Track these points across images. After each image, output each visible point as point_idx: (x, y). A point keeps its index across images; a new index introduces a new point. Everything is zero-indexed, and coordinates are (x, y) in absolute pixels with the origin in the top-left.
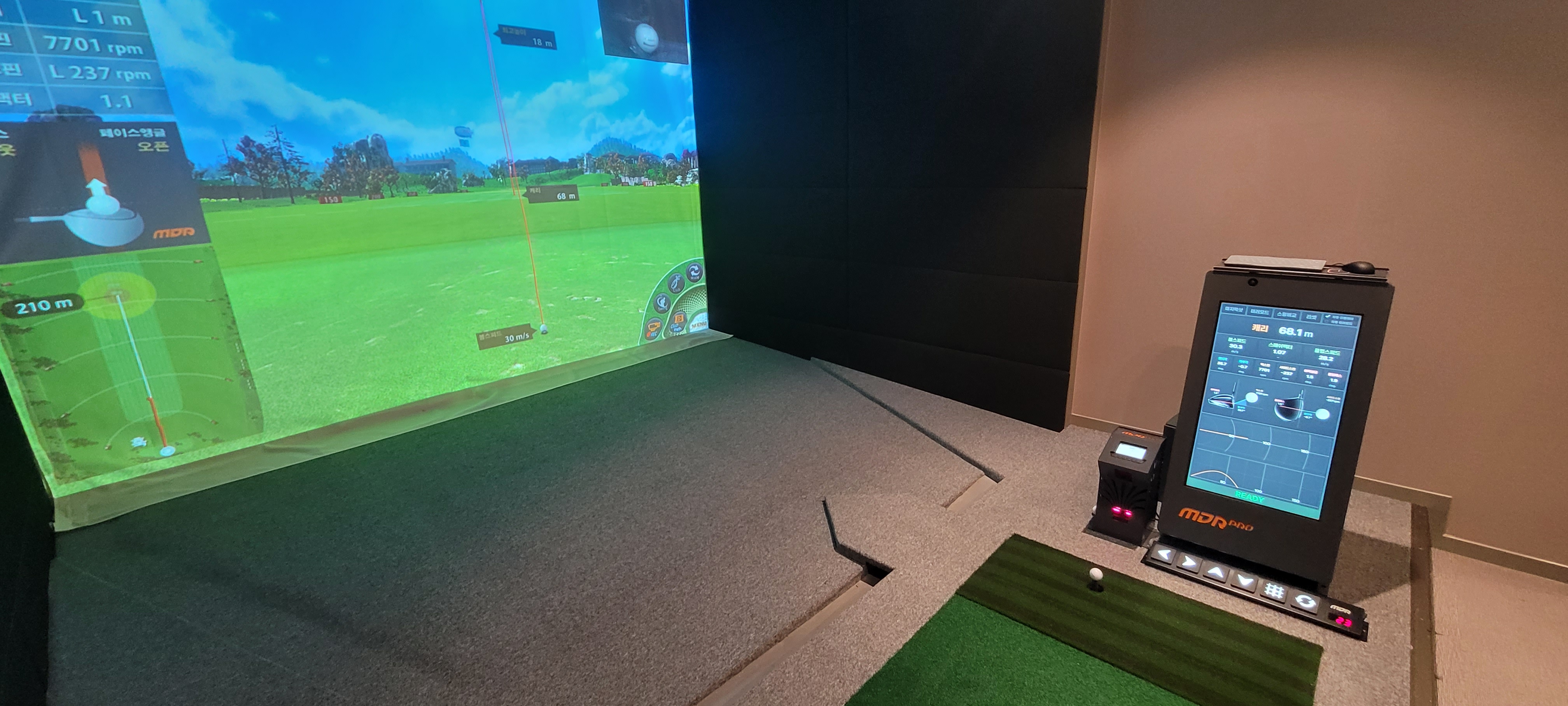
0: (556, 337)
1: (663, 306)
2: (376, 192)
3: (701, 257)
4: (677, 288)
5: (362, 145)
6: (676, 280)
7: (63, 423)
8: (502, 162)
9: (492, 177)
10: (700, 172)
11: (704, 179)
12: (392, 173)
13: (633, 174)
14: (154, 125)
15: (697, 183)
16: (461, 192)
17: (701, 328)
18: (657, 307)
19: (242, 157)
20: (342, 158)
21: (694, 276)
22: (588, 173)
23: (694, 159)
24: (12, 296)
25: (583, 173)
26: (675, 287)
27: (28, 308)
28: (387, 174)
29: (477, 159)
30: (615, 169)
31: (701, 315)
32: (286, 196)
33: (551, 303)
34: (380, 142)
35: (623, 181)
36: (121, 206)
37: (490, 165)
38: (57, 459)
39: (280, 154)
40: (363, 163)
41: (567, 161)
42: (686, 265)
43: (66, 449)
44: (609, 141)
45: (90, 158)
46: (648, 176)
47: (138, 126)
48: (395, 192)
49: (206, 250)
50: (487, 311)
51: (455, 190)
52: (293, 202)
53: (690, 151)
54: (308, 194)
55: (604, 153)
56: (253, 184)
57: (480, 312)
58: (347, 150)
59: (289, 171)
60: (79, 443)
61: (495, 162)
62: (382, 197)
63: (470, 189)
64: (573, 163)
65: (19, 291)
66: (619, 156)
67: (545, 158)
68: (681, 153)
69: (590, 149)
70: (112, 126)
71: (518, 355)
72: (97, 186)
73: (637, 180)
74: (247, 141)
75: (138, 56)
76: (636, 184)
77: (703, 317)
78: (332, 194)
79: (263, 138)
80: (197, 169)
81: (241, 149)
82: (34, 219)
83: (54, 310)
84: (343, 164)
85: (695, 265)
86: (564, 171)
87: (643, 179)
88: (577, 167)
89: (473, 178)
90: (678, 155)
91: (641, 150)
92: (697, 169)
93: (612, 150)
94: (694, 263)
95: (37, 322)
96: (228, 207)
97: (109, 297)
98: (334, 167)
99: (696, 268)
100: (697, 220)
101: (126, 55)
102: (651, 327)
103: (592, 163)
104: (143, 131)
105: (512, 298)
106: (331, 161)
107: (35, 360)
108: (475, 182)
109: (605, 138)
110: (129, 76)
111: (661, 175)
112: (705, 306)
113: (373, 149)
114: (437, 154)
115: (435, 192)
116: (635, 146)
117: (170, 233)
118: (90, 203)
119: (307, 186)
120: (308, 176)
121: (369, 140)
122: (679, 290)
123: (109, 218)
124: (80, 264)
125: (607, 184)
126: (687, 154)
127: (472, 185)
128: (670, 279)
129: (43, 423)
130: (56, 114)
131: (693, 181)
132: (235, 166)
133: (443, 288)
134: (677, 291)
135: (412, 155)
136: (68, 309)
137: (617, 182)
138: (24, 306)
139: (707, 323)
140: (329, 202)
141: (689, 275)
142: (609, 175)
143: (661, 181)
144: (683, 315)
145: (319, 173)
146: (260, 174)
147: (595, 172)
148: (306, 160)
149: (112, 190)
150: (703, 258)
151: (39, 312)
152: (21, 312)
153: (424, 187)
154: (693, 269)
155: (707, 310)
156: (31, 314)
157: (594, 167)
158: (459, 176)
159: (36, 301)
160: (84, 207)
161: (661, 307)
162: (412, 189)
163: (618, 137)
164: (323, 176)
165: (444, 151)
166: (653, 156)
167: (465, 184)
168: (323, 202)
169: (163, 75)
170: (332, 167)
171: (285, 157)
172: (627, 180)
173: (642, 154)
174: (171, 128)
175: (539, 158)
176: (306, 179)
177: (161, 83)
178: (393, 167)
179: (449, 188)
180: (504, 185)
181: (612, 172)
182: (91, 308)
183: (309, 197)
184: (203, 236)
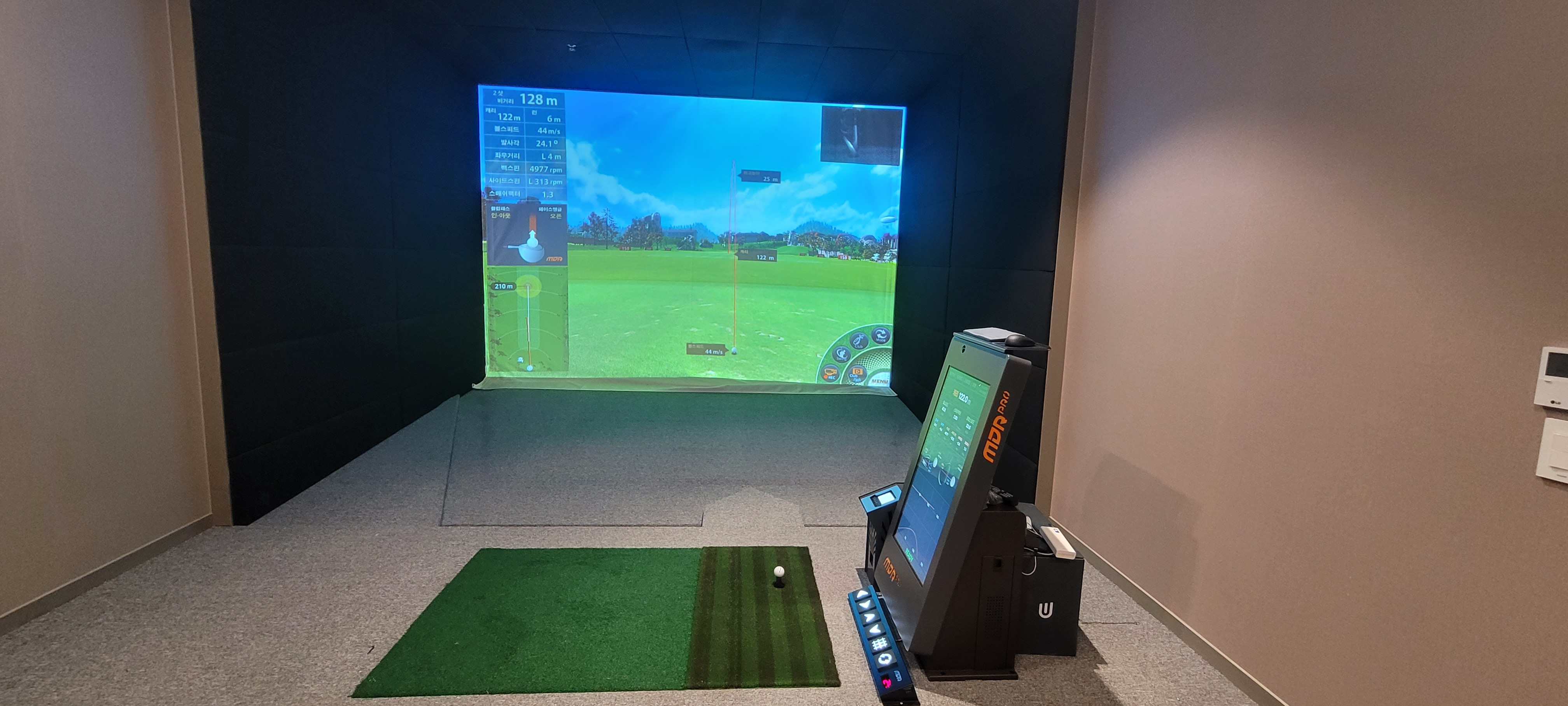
0: (742, 359)
1: (842, 357)
2: (649, 247)
4: (859, 345)
5: (648, 218)
6: (859, 338)
7: (498, 342)
8: (728, 233)
9: (718, 242)
10: (899, 252)
11: (900, 257)
12: (660, 236)
13: (830, 248)
14: (558, 206)
15: (895, 261)
16: (697, 250)
17: (881, 385)
18: (835, 356)
19: (589, 223)
20: (636, 225)
21: (880, 338)
22: (790, 245)
23: (894, 241)
24: (495, 280)
25: (786, 245)
26: (858, 343)
27: (499, 287)
28: (657, 237)
29: (711, 231)
30: (813, 244)
31: (883, 373)
32: (604, 244)
33: (743, 333)
34: (658, 218)
35: (820, 253)
36: (539, 244)
37: (719, 235)
38: (491, 357)
39: (606, 222)
40: (646, 229)
41: (775, 235)
42: (873, 328)
43: (496, 355)
44: (812, 223)
45: (533, 220)
46: (844, 252)
47: (552, 206)
48: (659, 247)
49: (564, 269)
50: (697, 330)
51: (694, 249)
52: (607, 248)
53: (891, 235)
54: (615, 244)
55: (806, 232)
56: (591, 237)
57: (692, 329)
58: (639, 221)
59: (609, 232)
60: (501, 353)
61: (723, 234)
62: (652, 250)
63: (703, 249)
64: (780, 237)
65: (498, 279)
66: (819, 235)
67: (759, 232)
68: (881, 236)
69: (795, 228)
70: (544, 206)
71: (711, 365)
72: (532, 233)
73: (832, 253)
74: (593, 215)
75: (560, 173)
76: (831, 257)
77: (886, 376)
78: (627, 245)
79: (600, 214)
80: (570, 228)
81: (590, 219)
82: (509, 247)
83: (506, 289)
84: (635, 229)
85: (882, 330)
86: (771, 242)
87: (838, 254)
88: (782, 240)
89: (706, 242)
90: (878, 237)
91: (841, 231)
92: (896, 250)
93: (814, 230)
94: (881, 327)
95: (500, 293)
96: (581, 248)
97: (525, 287)
98: (631, 230)
99: (883, 332)
100: (890, 292)
101: (556, 173)
102: (827, 371)
103: (795, 238)
104: (554, 208)
105: (716, 324)
106: (630, 227)
107: (495, 310)
108: (707, 245)
109: (809, 221)
110: (555, 183)
111: (857, 251)
112: (889, 367)
113: (653, 221)
114: (688, 226)
115: (681, 249)
116: (835, 228)
117: (553, 259)
118: (529, 241)
119: (615, 240)
120: (617, 235)
121: (653, 216)
122: (862, 347)
123: (533, 249)
124: (520, 269)
125: (805, 255)
126: (888, 237)
127: (705, 247)
128: (853, 337)
129: (492, 341)
130: (526, 200)
131: (891, 260)
132: (585, 227)
133: (673, 309)
134: (858, 347)
135: (673, 226)
136: (511, 289)
137: (813, 253)
138: (498, 285)
139: (889, 382)
140: (624, 250)
141: (874, 337)
142: (807, 248)
143: (855, 256)
144: (861, 370)
145: (622, 233)
146: (595, 232)
147: (796, 244)
148: (617, 226)
149: (536, 237)
150: (892, 325)
151: (502, 289)
152: (496, 288)
153: (675, 245)
154: (880, 333)
155: (890, 371)
156: (499, 289)
157: (795, 242)
158: (698, 240)
159: (502, 284)
160: (526, 243)
161: (839, 357)
162: (669, 246)
163: (820, 221)
164: (624, 235)
165: (692, 224)
166: (851, 236)
167: (701, 246)
168: (621, 250)
169: (567, 182)
170: (630, 230)
171: (609, 224)
172: (824, 253)
173: (840, 234)
174: (564, 207)
175: (754, 232)
176: (616, 236)
177: (566, 186)
178: (661, 232)
179: (690, 247)
180: (726, 249)
181: (810, 246)
182: (518, 290)
183: (615, 246)
184: (565, 262)
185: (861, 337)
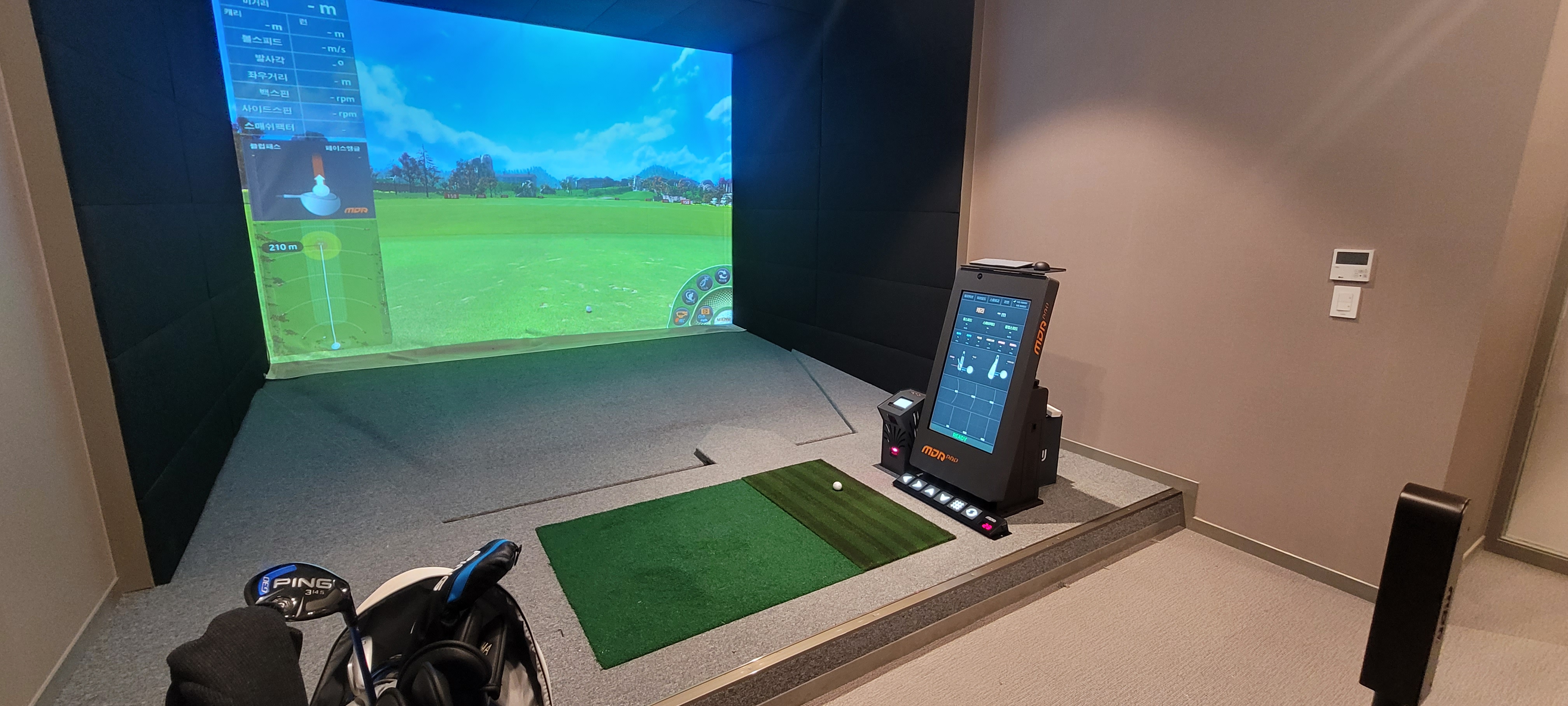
0: (598, 317)
1: (691, 299)
2: (481, 194)
3: (730, 264)
4: (705, 286)
5: (476, 161)
7: (282, 319)
8: (570, 178)
9: (561, 188)
10: (733, 196)
11: (735, 201)
12: (493, 181)
13: (674, 193)
14: (354, 144)
15: (730, 205)
16: (538, 197)
17: (725, 323)
18: (685, 299)
19: (401, 165)
20: (463, 169)
21: (722, 279)
22: (636, 190)
23: (729, 186)
24: (267, 239)
25: (632, 190)
26: (703, 285)
27: (275, 248)
28: (490, 182)
29: (552, 176)
30: (657, 189)
31: (726, 311)
32: (424, 192)
33: (596, 288)
34: (488, 161)
35: (664, 198)
36: (330, 192)
37: (561, 180)
38: (276, 339)
39: (424, 165)
40: (476, 173)
41: (620, 181)
42: (715, 269)
43: (281, 335)
44: (655, 168)
45: (317, 162)
46: (686, 196)
47: (346, 144)
48: (493, 194)
49: (372, 222)
50: (547, 289)
51: (535, 196)
52: (428, 196)
53: (726, 179)
54: (437, 191)
55: (650, 177)
56: (405, 182)
58: (467, 165)
59: (427, 176)
60: (290, 332)
61: (565, 178)
62: (485, 197)
63: (545, 196)
64: (625, 182)
65: (272, 238)
66: (662, 179)
67: (603, 177)
68: (718, 181)
69: (639, 173)
70: (332, 144)
72: (320, 179)
73: (676, 198)
74: (406, 156)
75: (352, 103)
76: (675, 202)
77: (729, 314)
78: (453, 192)
79: (415, 155)
80: (374, 172)
81: (401, 161)
82: (286, 196)
83: (288, 250)
84: (462, 173)
85: (723, 270)
86: (617, 188)
87: (681, 198)
88: (628, 185)
89: (548, 188)
90: (715, 181)
91: (682, 176)
92: (731, 194)
93: (657, 175)
94: (723, 268)
95: (278, 257)
96: (388, 196)
97: (317, 246)
98: (456, 176)
100: (728, 236)
101: (346, 103)
102: (679, 314)
103: (640, 183)
104: (348, 147)
106: (455, 171)
107: (274, 279)
108: (549, 191)
109: (652, 165)
110: (345, 115)
111: (698, 196)
112: (730, 304)
113: (483, 164)
114: (525, 170)
115: (519, 196)
116: (677, 173)
117: (354, 210)
118: (315, 189)
119: (437, 186)
120: (439, 180)
121: (482, 158)
122: (707, 288)
123: (323, 198)
124: (304, 224)
125: (651, 200)
126: (723, 181)
127: (547, 193)
128: (699, 279)
129: (273, 317)
130: (305, 136)
131: (727, 203)
132: (396, 171)
133: (519, 267)
134: (704, 288)
135: (507, 170)
136: (295, 251)
137: (659, 198)
138: (273, 246)
139: (731, 319)
140: (450, 198)
141: (717, 278)
142: (652, 193)
143: (697, 201)
144: (708, 310)
145: (447, 179)
146: (410, 177)
147: (641, 190)
148: (439, 170)
149: (326, 183)
150: (731, 265)
151: (281, 251)
152: (271, 250)
153: (513, 192)
154: (722, 273)
155: (732, 309)
156: (276, 251)
157: (641, 186)
158: (539, 186)
159: (279, 244)
160: (311, 191)
161: (689, 300)
162: (504, 193)
163: (663, 166)
164: (449, 180)
165: (530, 169)
166: (691, 181)
167: (542, 192)
168: (446, 198)
169: (364, 115)
170: (455, 175)
171: (426, 166)
172: (668, 198)
173: (682, 179)
174: (363, 146)
175: (599, 177)
176: (437, 182)
177: (361, 119)
178: (494, 177)
179: (530, 193)
180: (570, 195)
181: (655, 191)
182: (306, 251)
183: (438, 193)
184: (372, 214)
185: (706, 279)
